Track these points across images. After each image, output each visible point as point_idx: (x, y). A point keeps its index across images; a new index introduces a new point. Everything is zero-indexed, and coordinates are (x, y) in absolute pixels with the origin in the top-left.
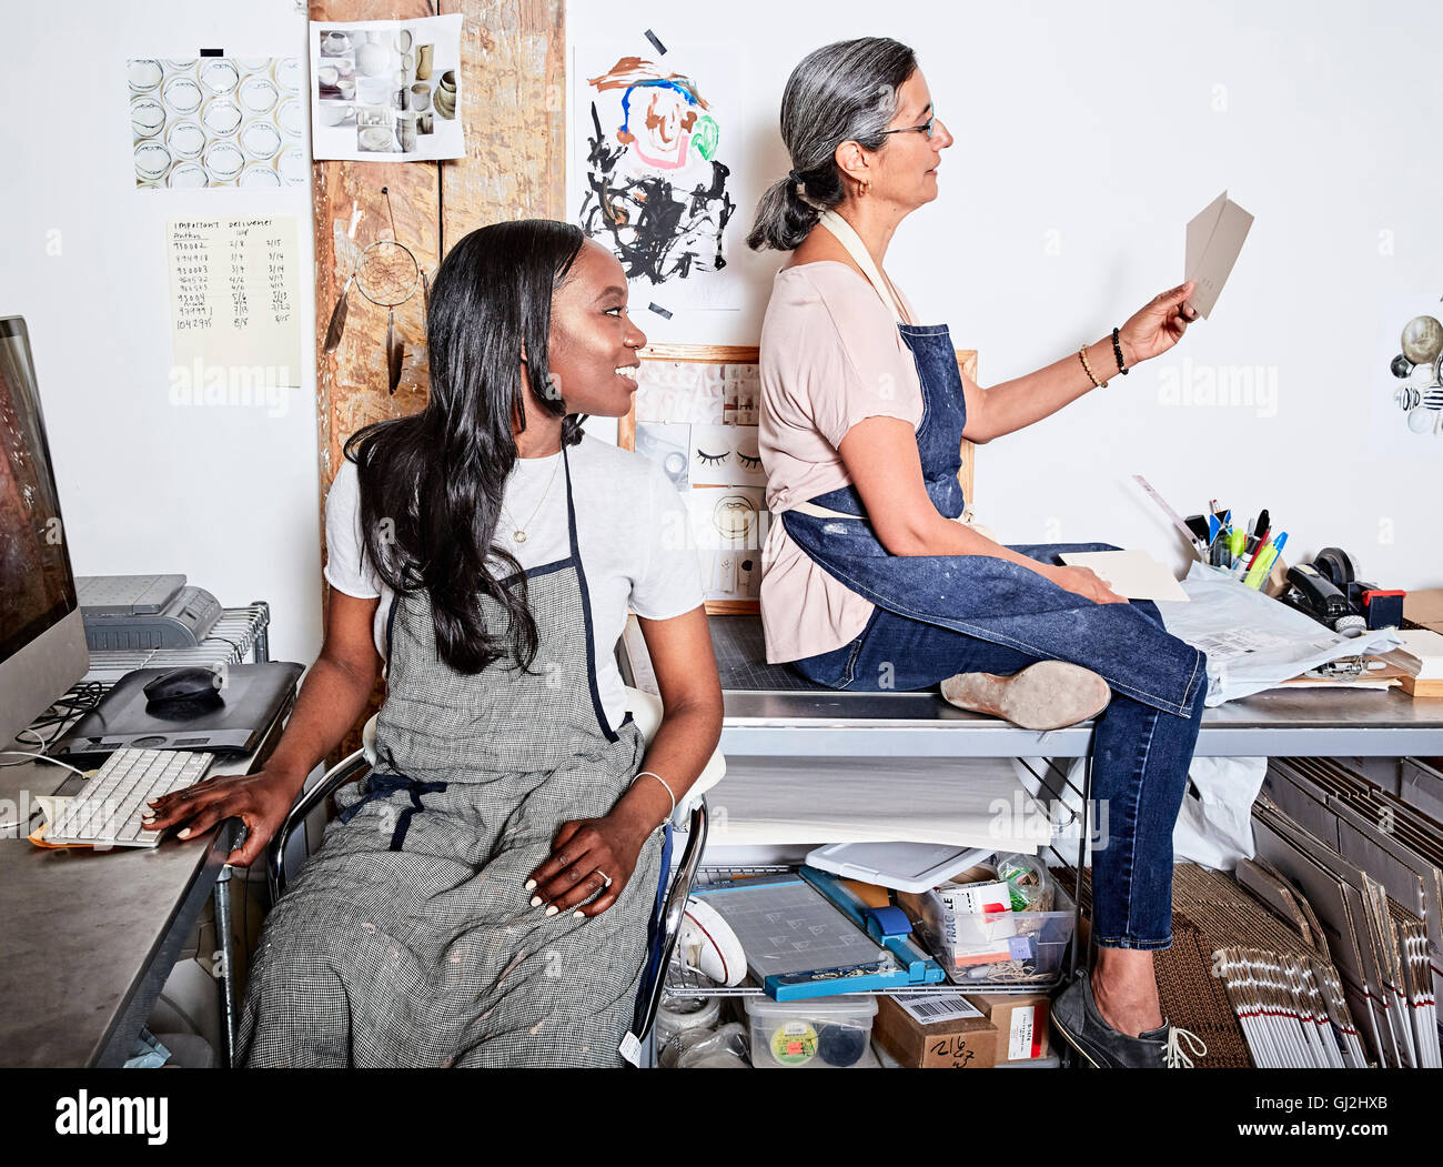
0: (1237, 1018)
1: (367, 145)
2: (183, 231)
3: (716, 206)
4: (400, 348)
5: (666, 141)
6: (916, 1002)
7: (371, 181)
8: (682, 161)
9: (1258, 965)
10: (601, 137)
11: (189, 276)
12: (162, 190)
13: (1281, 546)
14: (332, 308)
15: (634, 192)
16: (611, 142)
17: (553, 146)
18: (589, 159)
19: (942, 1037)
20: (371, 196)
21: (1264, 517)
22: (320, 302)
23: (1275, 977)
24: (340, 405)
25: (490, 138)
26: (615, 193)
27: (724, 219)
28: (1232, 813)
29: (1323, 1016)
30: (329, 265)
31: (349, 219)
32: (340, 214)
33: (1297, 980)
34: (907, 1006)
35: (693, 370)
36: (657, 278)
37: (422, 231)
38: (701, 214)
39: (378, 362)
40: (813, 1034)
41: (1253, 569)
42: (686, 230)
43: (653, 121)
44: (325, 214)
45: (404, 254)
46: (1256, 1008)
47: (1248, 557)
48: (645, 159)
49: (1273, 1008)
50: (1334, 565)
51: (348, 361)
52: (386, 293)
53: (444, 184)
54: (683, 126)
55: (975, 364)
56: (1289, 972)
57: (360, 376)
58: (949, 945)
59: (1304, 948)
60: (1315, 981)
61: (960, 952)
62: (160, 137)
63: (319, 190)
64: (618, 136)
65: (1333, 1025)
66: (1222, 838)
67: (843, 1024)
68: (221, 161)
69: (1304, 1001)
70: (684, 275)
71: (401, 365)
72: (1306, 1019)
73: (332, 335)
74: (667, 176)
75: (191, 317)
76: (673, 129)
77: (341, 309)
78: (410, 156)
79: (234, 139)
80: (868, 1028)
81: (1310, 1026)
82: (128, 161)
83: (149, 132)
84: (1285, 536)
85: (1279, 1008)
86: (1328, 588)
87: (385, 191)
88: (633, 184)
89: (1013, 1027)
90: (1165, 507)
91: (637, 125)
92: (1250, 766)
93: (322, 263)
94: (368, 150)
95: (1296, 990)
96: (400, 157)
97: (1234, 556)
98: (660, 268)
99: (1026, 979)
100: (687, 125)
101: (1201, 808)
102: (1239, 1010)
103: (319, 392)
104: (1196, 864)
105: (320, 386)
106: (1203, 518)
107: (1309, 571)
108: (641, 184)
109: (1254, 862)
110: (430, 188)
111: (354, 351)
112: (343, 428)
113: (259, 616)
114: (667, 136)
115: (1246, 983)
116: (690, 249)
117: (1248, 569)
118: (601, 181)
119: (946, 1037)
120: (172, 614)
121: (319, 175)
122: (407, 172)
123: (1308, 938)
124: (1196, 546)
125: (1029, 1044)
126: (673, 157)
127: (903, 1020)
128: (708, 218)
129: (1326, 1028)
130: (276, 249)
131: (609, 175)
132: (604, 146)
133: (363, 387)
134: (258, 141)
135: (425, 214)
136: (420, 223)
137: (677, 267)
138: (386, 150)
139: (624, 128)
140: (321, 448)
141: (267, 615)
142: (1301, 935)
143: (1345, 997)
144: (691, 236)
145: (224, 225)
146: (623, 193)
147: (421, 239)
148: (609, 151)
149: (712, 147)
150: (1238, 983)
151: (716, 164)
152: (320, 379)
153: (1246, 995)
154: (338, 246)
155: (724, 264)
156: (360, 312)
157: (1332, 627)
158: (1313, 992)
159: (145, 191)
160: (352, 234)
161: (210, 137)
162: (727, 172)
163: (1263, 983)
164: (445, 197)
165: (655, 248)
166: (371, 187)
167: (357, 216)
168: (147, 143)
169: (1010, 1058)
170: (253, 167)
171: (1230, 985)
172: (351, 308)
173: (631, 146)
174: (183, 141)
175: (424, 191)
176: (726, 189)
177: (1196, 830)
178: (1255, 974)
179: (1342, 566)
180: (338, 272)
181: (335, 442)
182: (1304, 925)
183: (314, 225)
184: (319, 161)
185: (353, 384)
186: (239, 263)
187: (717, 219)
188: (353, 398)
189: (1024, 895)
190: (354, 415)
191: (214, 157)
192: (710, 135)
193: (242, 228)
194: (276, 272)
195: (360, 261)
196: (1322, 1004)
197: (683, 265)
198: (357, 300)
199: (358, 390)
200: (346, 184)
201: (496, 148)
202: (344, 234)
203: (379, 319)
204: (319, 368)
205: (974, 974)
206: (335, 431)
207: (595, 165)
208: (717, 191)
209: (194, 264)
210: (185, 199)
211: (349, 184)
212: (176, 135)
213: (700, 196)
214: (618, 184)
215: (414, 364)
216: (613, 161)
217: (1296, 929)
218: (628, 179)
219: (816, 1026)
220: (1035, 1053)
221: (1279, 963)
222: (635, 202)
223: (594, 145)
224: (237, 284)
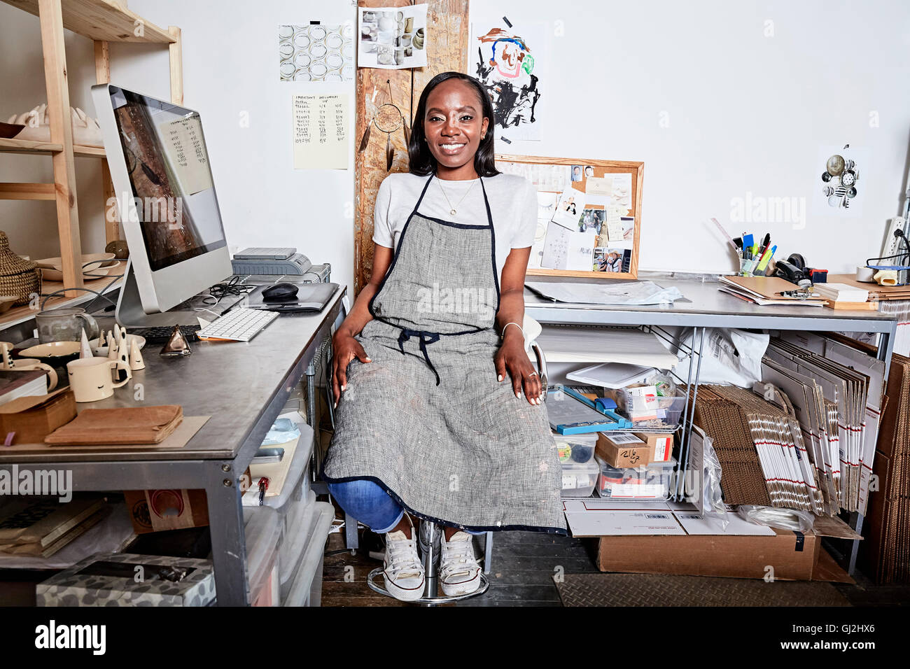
0: (754, 444)
1: (381, 61)
2: (300, 100)
3: (532, 95)
4: (392, 151)
5: (511, 65)
6: (614, 436)
7: (382, 77)
8: (517, 75)
9: (765, 422)
10: (482, 63)
11: (301, 120)
12: (291, 82)
13: (774, 251)
14: (363, 133)
15: (496, 87)
16: (487, 65)
17: (462, 64)
18: (477, 72)
19: (626, 449)
20: (382, 84)
21: (768, 237)
22: (358, 130)
23: (772, 427)
24: (365, 176)
25: (435, 59)
26: (488, 87)
27: (535, 100)
28: (753, 362)
29: (792, 444)
30: (363, 113)
31: (372, 94)
32: (368, 91)
33: (781, 428)
34: (611, 438)
35: (519, 166)
36: (505, 126)
37: (404, 100)
38: (525, 98)
39: (382, 157)
40: (569, 448)
41: (762, 260)
42: (518, 105)
43: (505, 57)
44: (362, 91)
45: (396, 109)
46: (763, 441)
47: (760, 255)
48: (501, 73)
49: (770, 441)
50: (796, 260)
51: (370, 156)
52: (387, 126)
53: (414, 80)
54: (518, 59)
55: (643, 168)
56: (778, 424)
57: (374, 163)
58: (630, 412)
59: (785, 415)
60: (789, 429)
61: (634, 415)
62: (292, 59)
63: (359, 81)
64: (490, 62)
65: (796, 447)
66: (748, 374)
67: (583, 444)
68: (317, 70)
69: (784, 438)
70: (517, 125)
71: (392, 158)
72: (784, 445)
73: (363, 144)
74: (511, 81)
75: (301, 138)
76: (514, 60)
77: (367, 133)
78: (400, 67)
79: (323, 60)
80: (594, 446)
81: (786, 448)
82: (277, 69)
83: (287, 57)
84: (775, 247)
85: (773, 441)
86: (794, 268)
87: (388, 82)
88: (495, 84)
89: (657, 447)
90: (724, 233)
91: (498, 58)
92: (761, 340)
93: (359, 113)
94: (382, 64)
95: (781, 433)
96: (396, 67)
97: (754, 255)
98: (507, 121)
99: (663, 427)
100: (520, 59)
101: (739, 360)
102: (756, 441)
103: (356, 170)
104: (735, 386)
105: (357, 167)
106: (740, 239)
107: (786, 262)
108: (499, 84)
109: (761, 382)
110: (408, 81)
111: (372, 152)
112: (366, 186)
113: (327, 268)
114: (511, 63)
115: (759, 430)
116: (520, 113)
117: (760, 260)
118: (482, 82)
119: (628, 449)
120: (292, 260)
121: (360, 75)
122: (398, 74)
123: (786, 411)
124: (737, 251)
125: (663, 455)
126: (513, 72)
127: (609, 443)
128: (528, 100)
129: (793, 449)
130: (339, 109)
131: (486, 80)
132: (484, 67)
133: (376, 168)
134: (333, 61)
135: (405, 92)
136: (403, 96)
137: (514, 121)
138: (389, 64)
139: (493, 59)
140: (356, 195)
141: (329, 269)
142: (783, 410)
143: (802, 434)
144: (520, 108)
145: (317, 98)
146: (491, 88)
147: (403, 104)
148: (486, 69)
149: (531, 69)
150: (756, 429)
151: (532, 76)
152: (356, 165)
153: (758, 435)
154: (367, 105)
155: (535, 120)
156: (375, 135)
157: (797, 284)
158: (788, 433)
159: (284, 82)
160: (373, 100)
161: (312, 59)
162: (537, 80)
163: (767, 430)
164: (414, 85)
165: (504, 112)
166: (382, 80)
167: (376, 93)
168: (286, 62)
169: (655, 460)
170: (331, 73)
171: (752, 430)
172: (372, 133)
173: (495, 67)
174: (301, 61)
175: (405, 82)
176: (536, 87)
177: (736, 371)
178: (763, 426)
179: (800, 261)
180: (366, 117)
181: (362, 193)
182: (785, 406)
183: (356, 97)
184: (362, 68)
185: (371, 167)
186: (323, 114)
187: (532, 101)
188: (371, 173)
189: (662, 391)
190: (371, 180)
191: (314, 69)
192: (530, 63)
193: (325, 99)
194: (339, 118)
195: (376, 113)
196: (792, 439)
197: (517, 120)
198: (374, 129)
199: (373, 169)
200: (372, 78)
201: (437, 64)
202: (370, 100)
203: (384, 139)
204: (356, 160)
205: (641, 424)
206: (363, 187)
207: (480, 75)
208: (532, 88)
209: (304, 115)
210: (302, 86)
211: (373, 78)
212: (298, 58)
213: (525, 90)
214: (490, 84)
215: (398, 158)
216: (487, 74)
217: (781, 407)
218: (493, 82)
219: (571, 445)
220: (666, 458)
221: (774, 421)
222: (497, 92)
223: (479, 66)
224: (322, 124)
